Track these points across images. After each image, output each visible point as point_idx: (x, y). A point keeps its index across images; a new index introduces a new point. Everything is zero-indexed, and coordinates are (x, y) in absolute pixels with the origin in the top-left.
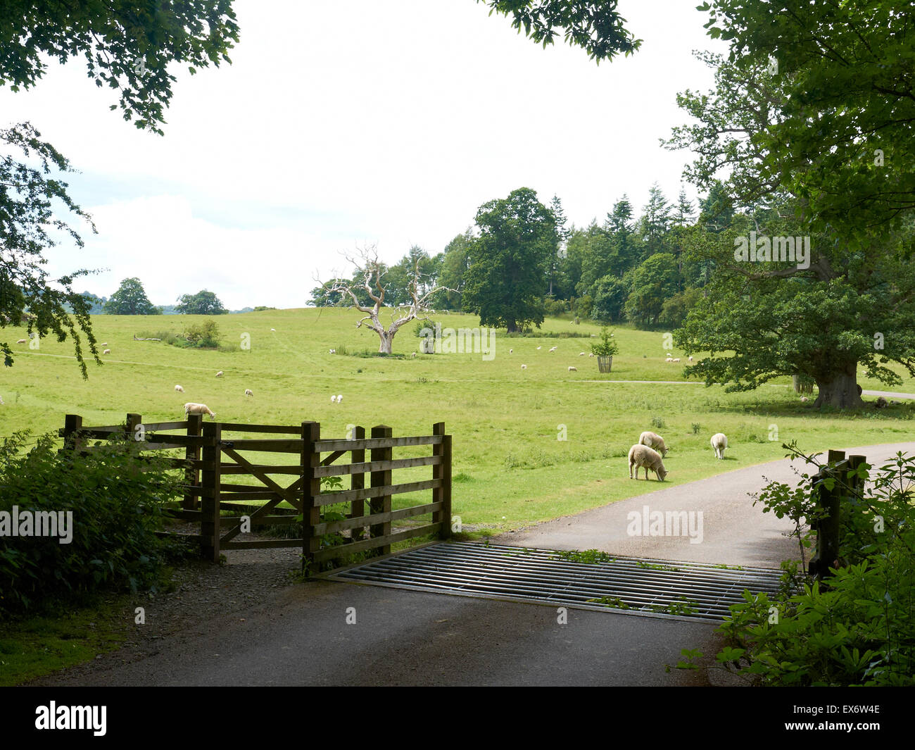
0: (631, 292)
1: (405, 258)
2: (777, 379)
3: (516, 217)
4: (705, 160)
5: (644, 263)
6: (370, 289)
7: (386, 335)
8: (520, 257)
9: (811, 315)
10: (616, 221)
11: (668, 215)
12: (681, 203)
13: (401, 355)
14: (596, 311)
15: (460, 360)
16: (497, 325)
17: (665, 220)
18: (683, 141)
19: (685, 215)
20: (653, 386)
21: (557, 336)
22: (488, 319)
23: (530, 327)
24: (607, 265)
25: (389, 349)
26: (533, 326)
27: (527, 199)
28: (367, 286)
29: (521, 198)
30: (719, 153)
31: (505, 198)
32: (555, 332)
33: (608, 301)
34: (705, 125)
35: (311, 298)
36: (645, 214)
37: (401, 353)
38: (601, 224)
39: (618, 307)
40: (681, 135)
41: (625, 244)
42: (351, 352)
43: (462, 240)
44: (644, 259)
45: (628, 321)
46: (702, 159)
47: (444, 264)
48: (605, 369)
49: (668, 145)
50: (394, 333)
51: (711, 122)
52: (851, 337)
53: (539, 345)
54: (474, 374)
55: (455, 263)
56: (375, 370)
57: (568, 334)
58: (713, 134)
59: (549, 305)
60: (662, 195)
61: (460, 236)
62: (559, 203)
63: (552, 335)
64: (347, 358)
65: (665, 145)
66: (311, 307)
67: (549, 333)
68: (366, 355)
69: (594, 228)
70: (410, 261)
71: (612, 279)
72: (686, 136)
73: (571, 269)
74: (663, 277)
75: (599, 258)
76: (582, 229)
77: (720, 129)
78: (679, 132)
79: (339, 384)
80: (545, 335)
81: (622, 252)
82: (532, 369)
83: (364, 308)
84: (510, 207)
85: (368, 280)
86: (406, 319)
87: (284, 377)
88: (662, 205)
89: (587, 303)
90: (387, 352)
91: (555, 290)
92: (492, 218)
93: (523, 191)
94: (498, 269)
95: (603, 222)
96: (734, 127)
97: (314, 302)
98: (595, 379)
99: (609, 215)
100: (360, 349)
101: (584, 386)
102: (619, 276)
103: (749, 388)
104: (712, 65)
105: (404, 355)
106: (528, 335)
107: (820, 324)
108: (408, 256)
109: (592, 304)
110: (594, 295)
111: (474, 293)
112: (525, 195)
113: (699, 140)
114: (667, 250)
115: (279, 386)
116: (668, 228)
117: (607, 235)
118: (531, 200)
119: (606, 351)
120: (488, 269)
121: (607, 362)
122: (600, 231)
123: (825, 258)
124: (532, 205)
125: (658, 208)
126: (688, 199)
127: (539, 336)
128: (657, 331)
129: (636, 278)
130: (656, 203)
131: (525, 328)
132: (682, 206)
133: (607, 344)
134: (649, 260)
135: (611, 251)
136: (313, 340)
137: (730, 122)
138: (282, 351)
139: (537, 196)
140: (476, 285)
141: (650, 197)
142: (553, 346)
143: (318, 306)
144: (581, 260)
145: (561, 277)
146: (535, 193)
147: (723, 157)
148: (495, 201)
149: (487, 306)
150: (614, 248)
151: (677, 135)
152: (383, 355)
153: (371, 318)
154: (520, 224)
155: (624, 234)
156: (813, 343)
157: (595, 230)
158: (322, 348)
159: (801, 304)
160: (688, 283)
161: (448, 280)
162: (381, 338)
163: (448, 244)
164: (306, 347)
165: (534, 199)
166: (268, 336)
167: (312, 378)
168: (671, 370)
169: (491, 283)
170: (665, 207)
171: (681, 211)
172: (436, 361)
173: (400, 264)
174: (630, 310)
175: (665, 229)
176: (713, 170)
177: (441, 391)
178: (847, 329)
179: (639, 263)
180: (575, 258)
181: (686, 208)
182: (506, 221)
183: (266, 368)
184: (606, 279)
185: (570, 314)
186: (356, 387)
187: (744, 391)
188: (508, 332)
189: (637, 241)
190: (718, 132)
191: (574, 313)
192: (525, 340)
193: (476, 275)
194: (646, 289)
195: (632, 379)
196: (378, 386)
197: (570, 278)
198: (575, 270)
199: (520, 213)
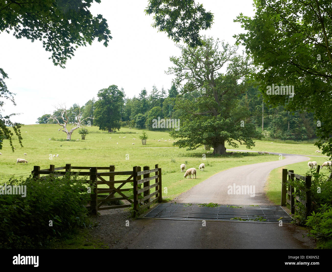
0: (147, 119)
1: (71, 107)
2: (202, 146)
3: (111, 94)
4: (178, 78)
5: (151, 110)
6: (63, 118)
7: (69, 133)
8: (113, 108)
9: (212, 126)
10: (142, 96)
11: (158, 94)
12: (162, 91)
13: (74, 140)
14: (136, 125)
15: (95, 141)
16: (105, 129)
17: (157, 96)
18: (171, 72)
19: (164, 95)
20: (161, 149)
21: (125, 133)
22: (102, 128)
23: (116, 130)
24: (139, 110)
25: (70, 138)
26: (117, 130)
27: (115, 88)
28: (62, 117)
29: (113, 88)
30: (183, 76)
31: (107, 88)
32: (124, 132)
33: (140, 122)
34: (178, 67)
35: (38, 121)
36: (151, 94)
37: (74, 139)
38: (137, 97)
39: (143, 124)
40: (171, 70)
41: (145, 103)
42: (57, 139)
43: (91, 101)
44: (151, 108)
45: (146, 128)
46: (177, 78)
47: (85, 110)
48: (144, 144)
49: (167, 73)
50: (72, 133)
51: (180, 66)
52: (224, 132)
53: (120, 136)
54: (101, 146)
55: (89, 109)
56: (66, 145)
57: (128, 132)
58: (180, 70)
59: (121, 123)
60: (156, 88)
61: (90, 100)
62: (123, 90)
63: (123, 133)
64: (55, 141)
65: (166, 73)
66: (38, 124)
67: (122, 132)
68: (62, 140)
69: (135, 98)
70: (73, 108)
71: (141, 115)
72: (172, 70)
73: (128, 111)
74: (157, 114)
75: (137, 108)
76: (131, 99)
77: (183, 68)
78: (170, 69)
79: (56, 151)
80: (121, 133)
81: (144, 106)
82: (120, 144)
83: (61, 124)
84: (109, 91)
85: (62, 115)
86: (76, 128)
87: (35, 148)
88: (156, 91)
89: (133, 122)
90: (69, 139)
91: (123, 118)
92: (103, 94)
93: (113, 86)
94: (105, 111)
95: (138, 96)
96: (187, 68)
97: (39, 122)
98: (141, 147)
99: (140, 94)
100: (60, 138)
101: (138, 149)
102: (143, 113)
103: (194, 149)
104: (181, 49)
105: (75, 140)
106: (116, 133)
107: (214, 129)
108: (72, 107)
109: (135, 123)
110: (135, 120)
111: (97, 119)
112: (114, 87)
113: (176, 72)
114: (158, 106)
115: (34, 152)
116: (158, 99)
117: (139, 100)
118: (116, 89)
119: (144, 138)
120: (102, 111)
121: (145, 141)
122: (137, 99)
123: (215, 109)
124: (116, 91)
125: (155, 92)
126: (164, 89)
127: (119, 133)
128: (156, 131)
129: (149, 115)
130: (154, 91)
131: (114, 130)
132: (163, 92)
133: (144, 136)
134: (153, 109)
135: (141, 106)
136: (42, 135)
137: (186, 66)
138: (32, 139)
139: (118, 88)
140: (98, 116)
141: (153, 89)
142: (124, 136)
143: (40, 123)
144: (131, 108)
145: (124, 114)
146: (117, 87)
147: (184, 77)
148: (104, 89)
149: (102, 124)
150: (141, 105)
151: (170, 70)
152: (68, 140)
153: (64, 128)
154: (113, 96)
155: (144, 100)
156: (213, 134)
157: (134, 99)
158: (46, 138)
159: (209, 123)
160: (165, 116)
161: (86, 115)
162: (67, 134)
163: (86, 103)
164: (40, 138)
165: (117, 88)
166: (25, 134)
167: (45, 149)
168: (165, 144)
169: (103, 116)
170: (157, 92)
171: (162, 93)
172: (87, 142)
173: (70, 109)
174: (147, 125)
175: (157, 99)
176: (181, 81)
177: (92, 152)
178: (223, 130)
179: (149, 110)
180: (129, 108)
181: (164, 92)
182: (108, 96)
183: (27, 146)
184: (139, 114)
185: (128, 126)
186: (62, 151)
187: (192, 150)
188: (109, 132)
189: (149, 102)
190: (182, 69)
191: (129, 126)
192: (115, 135)
193: (98, 113)
194: (152, 118)
195: (153, 147)
196: (69, 151)
197: (127, 114)
198: (129, 112)
199: (112, 93)
